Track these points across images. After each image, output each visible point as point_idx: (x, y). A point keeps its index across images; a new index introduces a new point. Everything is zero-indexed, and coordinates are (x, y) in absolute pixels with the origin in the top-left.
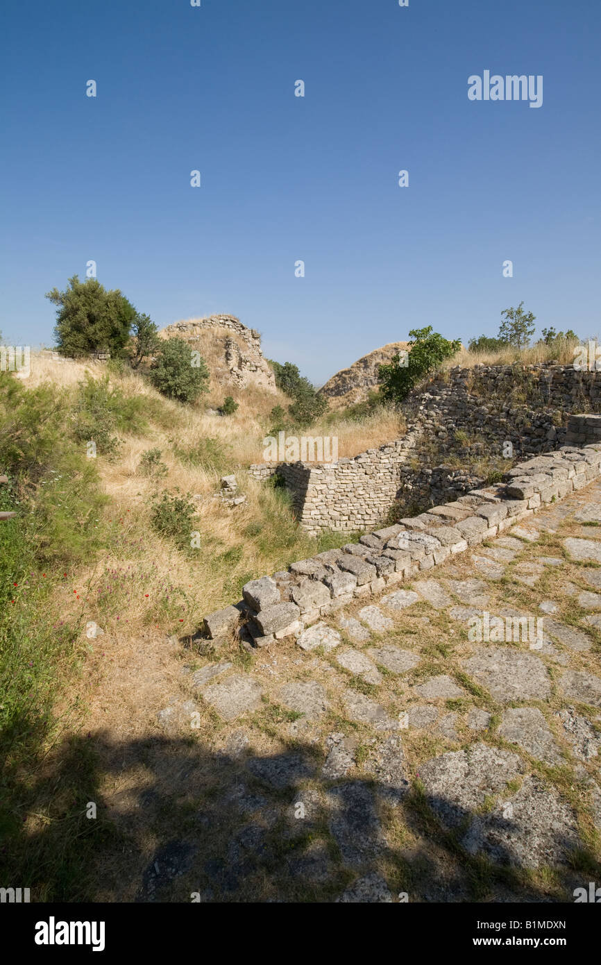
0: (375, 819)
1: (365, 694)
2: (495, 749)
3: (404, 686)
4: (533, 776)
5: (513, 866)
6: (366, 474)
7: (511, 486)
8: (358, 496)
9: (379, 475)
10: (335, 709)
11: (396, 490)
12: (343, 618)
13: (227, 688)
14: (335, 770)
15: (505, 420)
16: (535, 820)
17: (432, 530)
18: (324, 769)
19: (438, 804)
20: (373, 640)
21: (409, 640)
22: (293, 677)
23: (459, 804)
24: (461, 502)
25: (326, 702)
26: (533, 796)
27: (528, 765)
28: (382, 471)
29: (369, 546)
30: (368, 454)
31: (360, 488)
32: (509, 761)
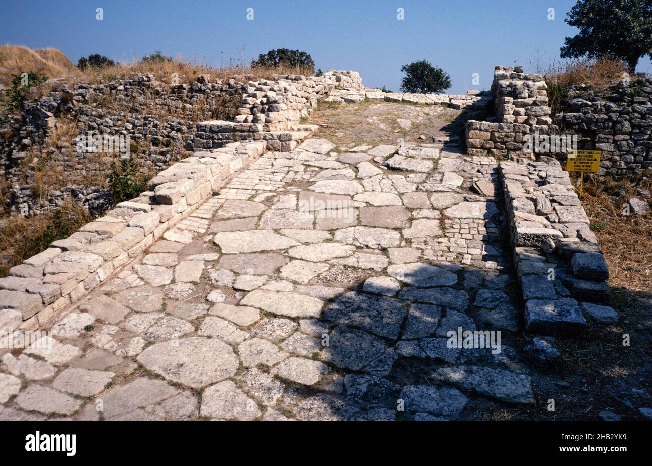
7: (158, 193)
17: (91, 248)
24: (112, 215)
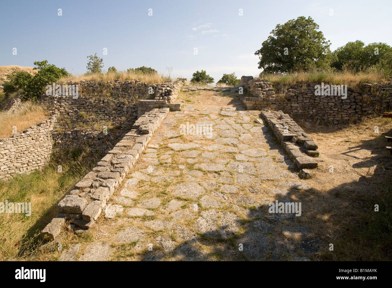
0: (197, 250)
1: (152, 220)
2: (207, 211)
3: (163, 210)
4: (221, 212)
5: (235, 233)
6: (33, 139)
7: (142, 129)
8: (31, 152)
9: (40, 139)
10: (147, 231)
11: (52, 145)
12: (116, 199)
13: (90, 254)
14: (170, 248)
15: (103, 105)
16: (230, 221)
17: (126, 152)
18: (166, 250)
19: (208, 234)
20: (136, 202)
21: (148, 195)
22: (117, 231)
23: (213, 230)
25: (141, 231)
26: (225, 216)
27: (218, 210)
28: (42, 136)
29: (104, 166)
30: (32, 129)
31: (31, 148)
32: (213, 212)
